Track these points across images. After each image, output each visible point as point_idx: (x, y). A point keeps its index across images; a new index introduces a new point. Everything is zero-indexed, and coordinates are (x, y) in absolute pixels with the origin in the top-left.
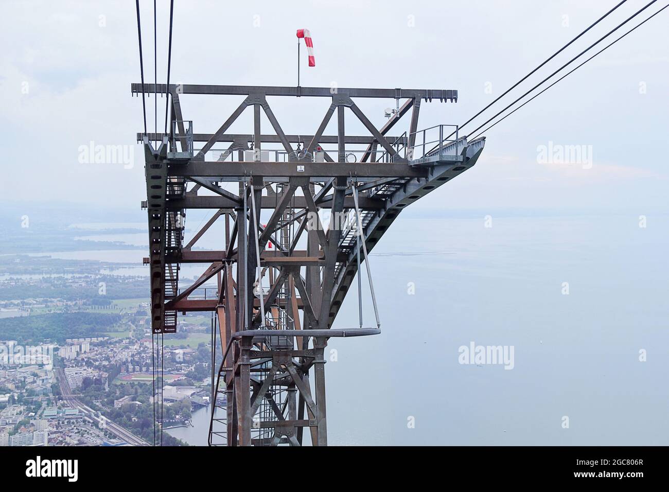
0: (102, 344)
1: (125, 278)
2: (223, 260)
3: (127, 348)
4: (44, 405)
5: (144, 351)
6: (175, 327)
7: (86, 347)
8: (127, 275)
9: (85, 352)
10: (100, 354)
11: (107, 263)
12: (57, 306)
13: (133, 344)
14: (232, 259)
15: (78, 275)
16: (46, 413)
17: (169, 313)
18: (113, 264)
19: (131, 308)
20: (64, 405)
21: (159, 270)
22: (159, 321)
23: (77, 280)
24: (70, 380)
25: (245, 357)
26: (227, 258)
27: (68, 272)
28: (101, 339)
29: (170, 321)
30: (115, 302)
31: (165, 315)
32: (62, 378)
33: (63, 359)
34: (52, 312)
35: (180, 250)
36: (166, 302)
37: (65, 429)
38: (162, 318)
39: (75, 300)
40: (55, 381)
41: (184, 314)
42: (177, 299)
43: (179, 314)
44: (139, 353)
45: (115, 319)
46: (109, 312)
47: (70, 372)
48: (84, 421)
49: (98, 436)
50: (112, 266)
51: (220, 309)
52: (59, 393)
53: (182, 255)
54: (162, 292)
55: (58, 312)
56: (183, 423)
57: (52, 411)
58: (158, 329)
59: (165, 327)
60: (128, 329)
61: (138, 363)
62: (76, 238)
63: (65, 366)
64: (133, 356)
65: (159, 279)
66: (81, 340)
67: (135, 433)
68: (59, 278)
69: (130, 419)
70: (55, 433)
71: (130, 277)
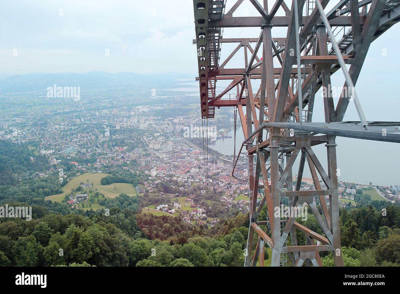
0: (186, 118)
1: (193, 97)
2: (244, 74)
3: (194, 119)
4: (170, 137)
5: (200, 120)
6: (213, 115)
7: (182, 119)
8: (194, 96)
9: (181, 121)
10: (186, 121)
11: (187, 92)
12: (172, 106)
13: (196, 118)
14: (249, 74)
15: (178, 96)
16: (171, 139)
17: (210, 107)
18: (189, 92)
19: (195, 106)
20: (176, 137)
21: (204, 81)
22: (205, 112)
23: (178, 98)
24: (177, 129)
25: (274, 142)
26: (246, 73)
27: (175, 95)
28: (186, 116)
29: (211, 112)
30: (190, 104)
31: (208, 109)
32: (175, 129)
33: (175, 123)
34: (171, 108)
35: (217, 67)
36: (209, 101)
37: (177, 144)
38: (207, 110)
39: (178, 104)
40: (173, 130)
41: (219, 108)
42: (215, 100)
43: (216, 108)
44: (198, 121)
45: (191, 110)
46: (188, 108)
47: (177, 127)
48: (182, 142)
49: (187, 147)
50: (189, 93)
51: (240, 105)
52: (174, 133)
53: (218, 71)
54: (207, 95)
55: (173, 108)
56: (213, 144)
57: (172, 139)
58: (205, 116)
59: (209, 115)
60: (195, 113)
61: (198, 124)
62: (177, 84)
63: (175, 125)
64: (196, 122)
65: (205, 87)
66: (180, 117)
67: (198, 146)
68: (173, 97)
69: (196, 142)
70: (174, 145)
71: (194, 97)
